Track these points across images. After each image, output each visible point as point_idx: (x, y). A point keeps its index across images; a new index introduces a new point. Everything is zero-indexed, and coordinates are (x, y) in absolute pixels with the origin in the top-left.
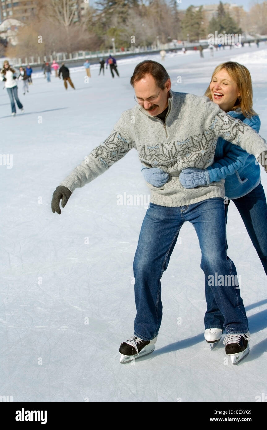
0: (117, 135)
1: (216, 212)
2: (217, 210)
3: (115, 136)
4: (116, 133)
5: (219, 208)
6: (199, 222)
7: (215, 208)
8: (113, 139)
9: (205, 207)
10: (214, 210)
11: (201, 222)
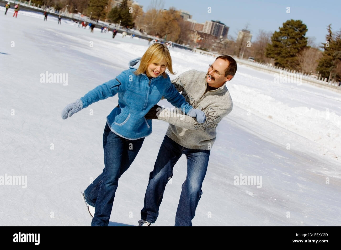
0: (179, 80)
1: (204, 159)
2: (205, 158)
3: (177, 80)
4: (179, 79)
5: (206, 156)
6: (192, 160)
7: (204, 156)
8: (176, 81)
9: (198, 154)
10: (204, 157)
11: (193, 161)
